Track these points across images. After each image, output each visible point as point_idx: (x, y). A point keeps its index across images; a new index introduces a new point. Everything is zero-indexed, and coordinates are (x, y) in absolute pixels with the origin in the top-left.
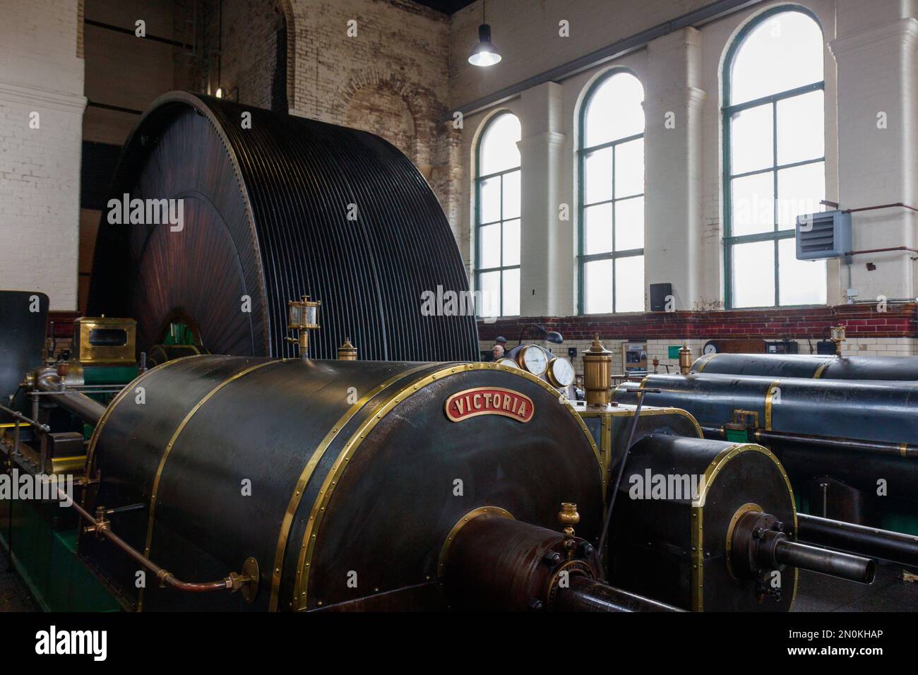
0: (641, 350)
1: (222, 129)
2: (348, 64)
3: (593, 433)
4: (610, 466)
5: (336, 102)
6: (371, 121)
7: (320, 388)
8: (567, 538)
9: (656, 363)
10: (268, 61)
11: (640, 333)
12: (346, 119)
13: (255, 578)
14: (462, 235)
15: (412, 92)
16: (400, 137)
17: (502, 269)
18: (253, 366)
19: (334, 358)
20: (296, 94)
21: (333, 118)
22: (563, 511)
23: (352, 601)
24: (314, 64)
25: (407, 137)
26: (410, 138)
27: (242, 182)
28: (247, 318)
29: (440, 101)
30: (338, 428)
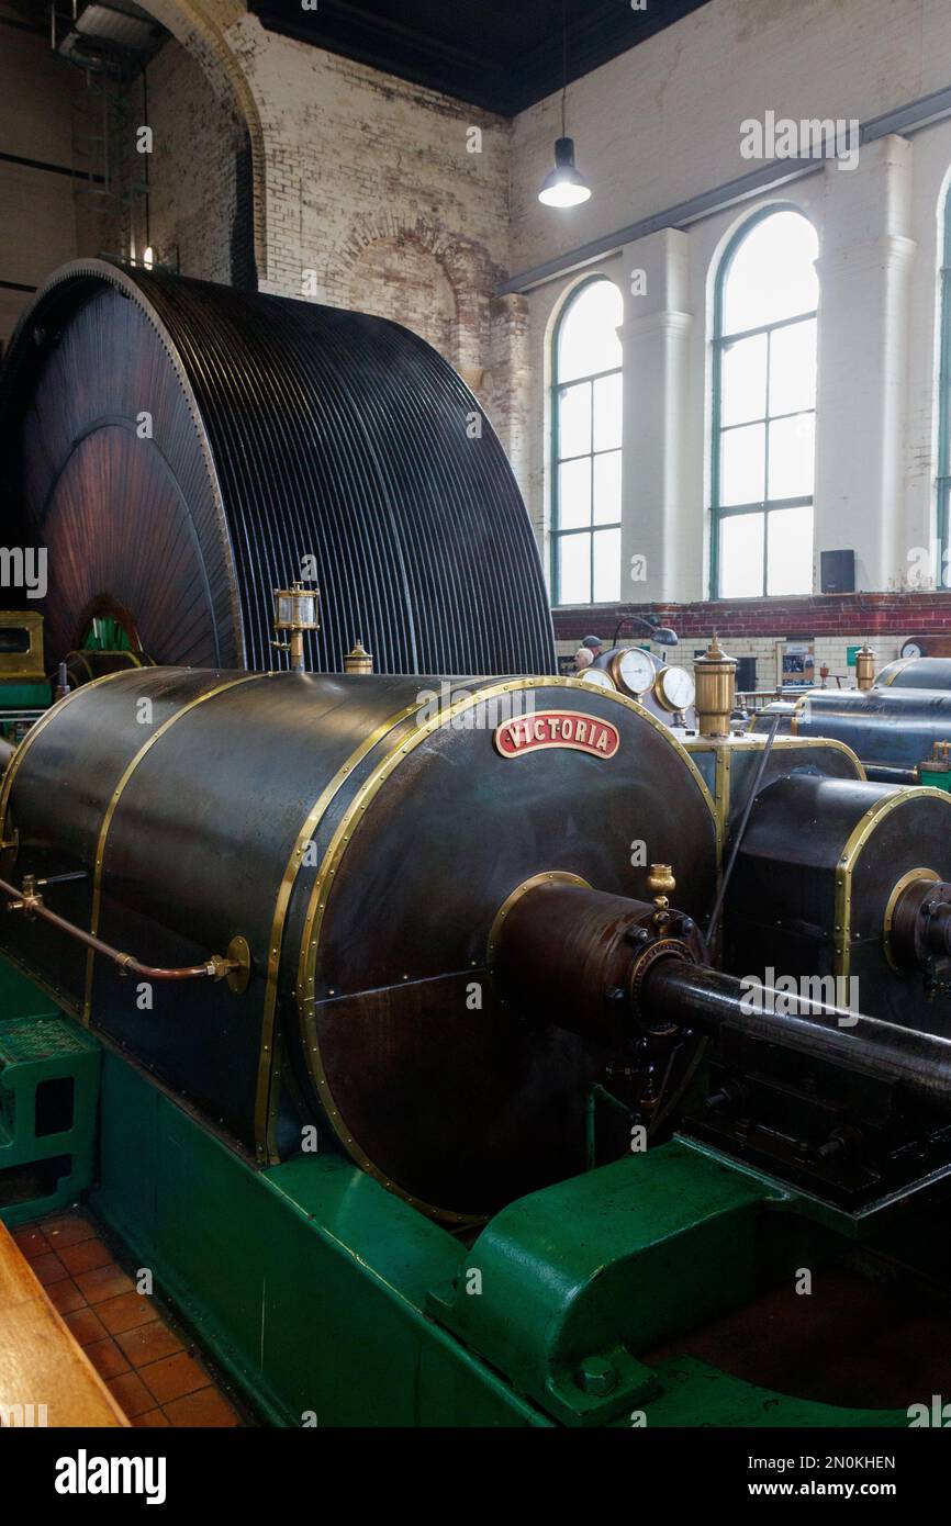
0: (805, 654)
1: (159, 319)
2: (348, 203)
3: (705, 775)
4: (728, 819)
5: (331, 268)
6: (388, 297)
7: (322, 714)
8: (659, 909)
9: (824, 673)
10: (224, 201)
11: (804, 626)
12: (347, 294)
13: (245, 963)
14: (531, 476)
15: (450, 247)
16: (433, 321)
17: (592, 529)
18: (226, 682)
19: (339, 670)
20: (269, 256)
21: (327, 294)
22: (653, 874)
23: (373, 991)
24: (296, 207)
25: (445, 321)
26: (448, 322)
27: (194, 403)
28: (206, 611)
29: (495, 261)
30: (350, 766)
